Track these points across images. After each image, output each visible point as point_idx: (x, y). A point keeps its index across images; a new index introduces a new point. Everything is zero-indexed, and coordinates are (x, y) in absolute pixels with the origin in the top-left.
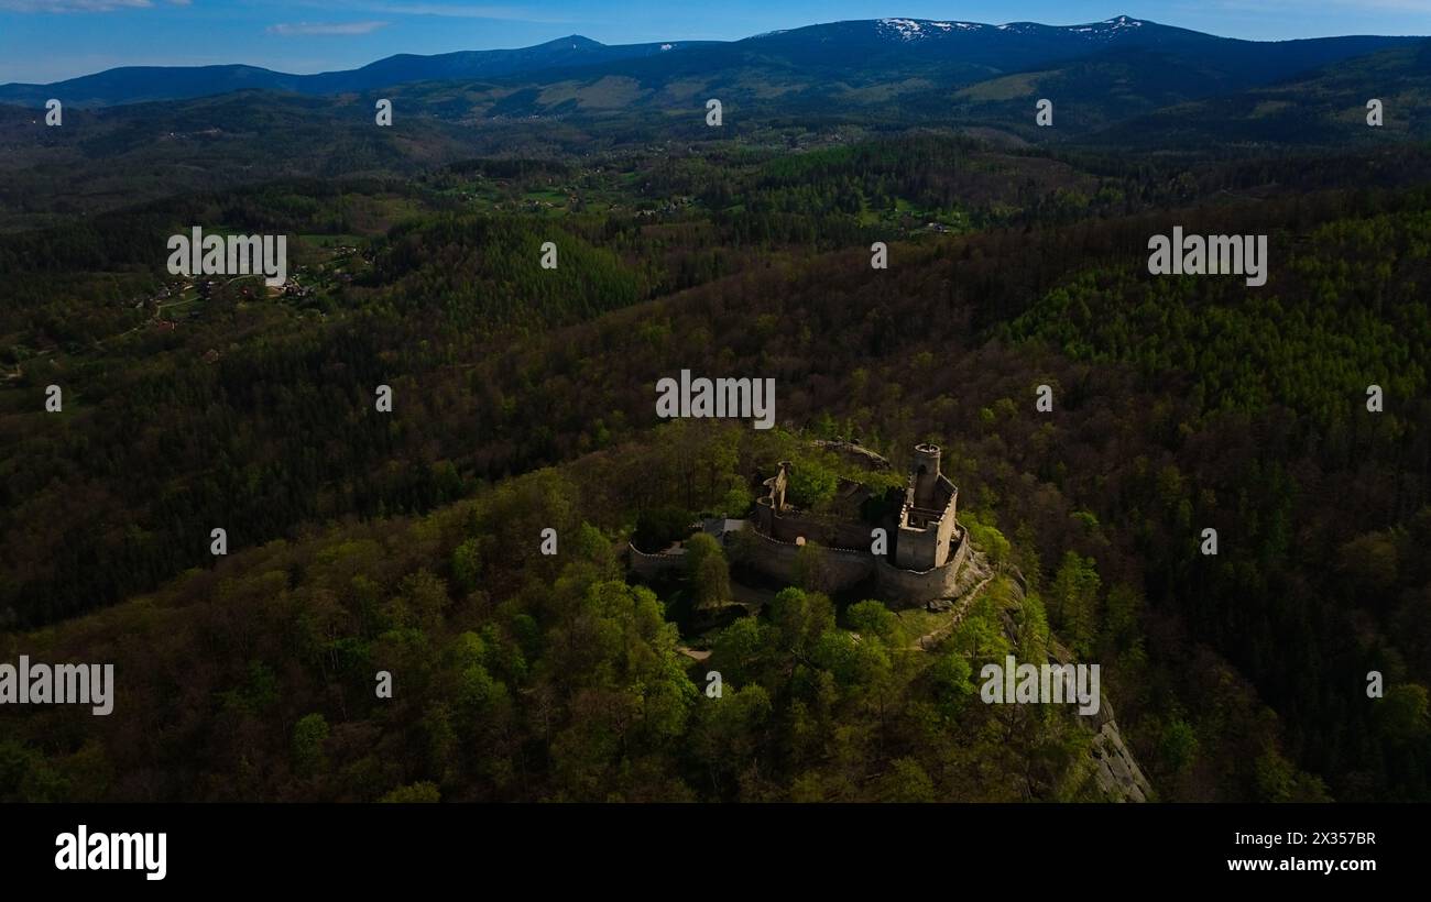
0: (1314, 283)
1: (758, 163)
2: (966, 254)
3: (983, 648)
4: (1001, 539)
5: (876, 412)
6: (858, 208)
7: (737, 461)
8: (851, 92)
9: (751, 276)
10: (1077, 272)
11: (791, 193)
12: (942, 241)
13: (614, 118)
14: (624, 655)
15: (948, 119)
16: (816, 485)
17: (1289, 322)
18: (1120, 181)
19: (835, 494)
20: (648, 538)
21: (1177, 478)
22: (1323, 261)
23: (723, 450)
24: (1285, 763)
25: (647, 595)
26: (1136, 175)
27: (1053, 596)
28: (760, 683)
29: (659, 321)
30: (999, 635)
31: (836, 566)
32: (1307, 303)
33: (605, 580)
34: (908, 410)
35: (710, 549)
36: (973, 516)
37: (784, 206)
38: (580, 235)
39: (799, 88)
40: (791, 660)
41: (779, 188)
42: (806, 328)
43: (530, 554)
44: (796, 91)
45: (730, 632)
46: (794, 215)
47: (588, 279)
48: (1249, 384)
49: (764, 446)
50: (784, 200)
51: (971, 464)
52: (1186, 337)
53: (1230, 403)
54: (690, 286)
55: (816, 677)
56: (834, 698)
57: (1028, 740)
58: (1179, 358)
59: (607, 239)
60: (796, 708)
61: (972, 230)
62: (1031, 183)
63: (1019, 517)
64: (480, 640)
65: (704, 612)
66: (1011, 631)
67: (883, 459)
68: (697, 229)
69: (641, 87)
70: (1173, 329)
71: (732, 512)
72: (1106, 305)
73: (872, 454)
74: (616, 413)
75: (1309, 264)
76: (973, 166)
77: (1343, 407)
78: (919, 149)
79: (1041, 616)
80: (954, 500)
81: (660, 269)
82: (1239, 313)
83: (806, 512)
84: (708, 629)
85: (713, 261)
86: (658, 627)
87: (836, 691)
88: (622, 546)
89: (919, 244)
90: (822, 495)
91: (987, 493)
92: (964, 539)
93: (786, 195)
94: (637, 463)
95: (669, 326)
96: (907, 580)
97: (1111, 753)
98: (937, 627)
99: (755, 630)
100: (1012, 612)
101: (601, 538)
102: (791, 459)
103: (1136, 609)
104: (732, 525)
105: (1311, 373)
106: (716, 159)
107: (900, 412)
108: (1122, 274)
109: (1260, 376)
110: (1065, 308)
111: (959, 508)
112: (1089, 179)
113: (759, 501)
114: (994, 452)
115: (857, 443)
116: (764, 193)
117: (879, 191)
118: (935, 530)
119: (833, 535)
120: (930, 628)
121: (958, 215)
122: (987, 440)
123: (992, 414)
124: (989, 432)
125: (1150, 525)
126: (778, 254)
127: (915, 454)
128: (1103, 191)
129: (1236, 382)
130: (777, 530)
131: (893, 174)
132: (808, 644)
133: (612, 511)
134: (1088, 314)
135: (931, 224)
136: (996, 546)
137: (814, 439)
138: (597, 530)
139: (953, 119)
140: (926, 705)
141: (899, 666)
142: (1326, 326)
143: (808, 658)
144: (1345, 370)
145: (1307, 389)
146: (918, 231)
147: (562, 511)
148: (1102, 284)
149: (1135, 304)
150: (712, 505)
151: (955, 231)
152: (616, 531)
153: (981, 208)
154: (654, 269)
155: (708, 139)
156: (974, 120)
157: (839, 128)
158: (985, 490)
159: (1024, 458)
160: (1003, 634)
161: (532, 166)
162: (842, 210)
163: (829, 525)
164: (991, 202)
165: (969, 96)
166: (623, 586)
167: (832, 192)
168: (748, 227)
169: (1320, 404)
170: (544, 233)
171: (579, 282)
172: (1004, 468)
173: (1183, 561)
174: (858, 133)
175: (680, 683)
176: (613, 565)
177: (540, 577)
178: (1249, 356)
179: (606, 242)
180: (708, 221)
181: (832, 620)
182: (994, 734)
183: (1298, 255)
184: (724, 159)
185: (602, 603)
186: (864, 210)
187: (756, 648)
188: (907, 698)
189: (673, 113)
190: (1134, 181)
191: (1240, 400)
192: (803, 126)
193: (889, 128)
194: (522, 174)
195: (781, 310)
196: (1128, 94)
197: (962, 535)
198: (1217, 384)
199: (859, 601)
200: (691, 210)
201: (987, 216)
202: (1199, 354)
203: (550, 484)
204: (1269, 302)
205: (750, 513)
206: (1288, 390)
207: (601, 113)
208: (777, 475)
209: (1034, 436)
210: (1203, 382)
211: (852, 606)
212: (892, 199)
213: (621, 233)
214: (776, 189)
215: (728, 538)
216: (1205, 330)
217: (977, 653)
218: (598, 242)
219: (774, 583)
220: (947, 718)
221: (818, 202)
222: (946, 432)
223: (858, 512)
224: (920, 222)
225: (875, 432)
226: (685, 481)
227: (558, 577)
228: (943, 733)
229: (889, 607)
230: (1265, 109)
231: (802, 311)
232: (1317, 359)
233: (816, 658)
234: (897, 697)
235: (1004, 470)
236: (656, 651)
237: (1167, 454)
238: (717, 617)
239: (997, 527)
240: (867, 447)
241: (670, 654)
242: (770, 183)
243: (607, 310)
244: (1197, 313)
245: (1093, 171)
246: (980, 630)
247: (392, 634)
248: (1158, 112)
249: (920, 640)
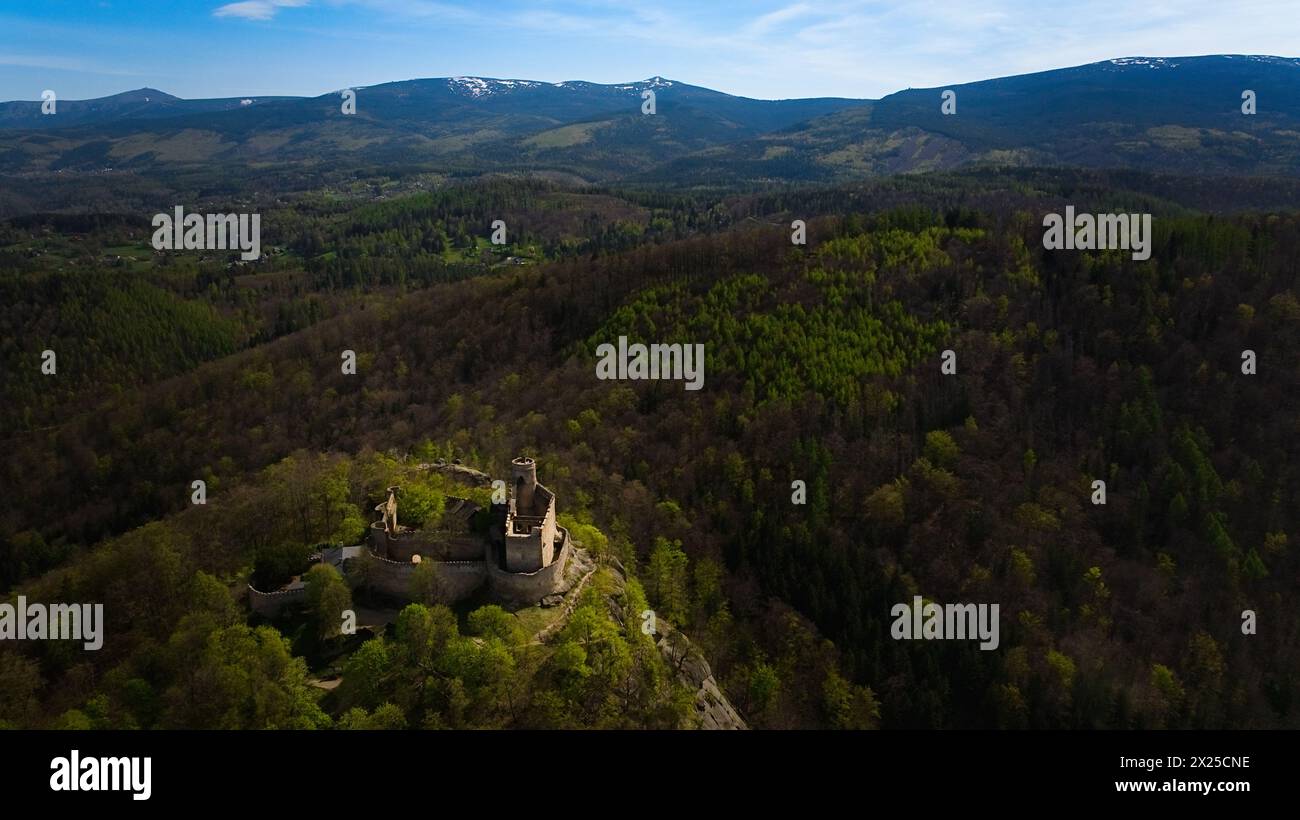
0: (824, 290)
1: (346, 211)
2: (542, 282)
3: (595, 633)
4: (599, 535)
5: (473, 433)
6: (442, 249)
7: (349, 491)
8: (429, 143)
9: (347, 318)
10: (640, 291)
11: (379, 239)
12: (520, 273)
13: (198, 171)
14: (251, 700)
15: (518, 164)
16: (425, 505)
17: (810, 322)
18: (667, 212)
19: (443, 511)
20: (268, 577)
21: (740, 462)
22: (828, 272)
23: (333, 482)
25: (271, 634)
26: (681, 207)
27: (649, 577)
28: (393, 701)
29: (261, 368)
30: (608, 619)
31: (455, 578)
32: (822, 306)
33: (225, 627)
34: (501, 428)
35: (330, 579)
36: (571, 517)
37: (373, 250)
38: (170, 288)
39: (380, 140)
40: (421, 674)
41: (368, 234)
42: (402, 363)
43: (138, 614)
44: (377, 144)
45: (358, 656)
46: (382, 258)
47: (183, 332)
48: (788, 376)
49: (372, 475)
50: (373, 245)
51: (564, 471)
52: (736, 341)
53: (774, 393)
54: (289, 331)
55: (447, 685)
56: (466, 703)
57: (643, 707)
58: (732, 360)
59: (200, 292)
60: (430, 719)
61: (546, 261)
62: (594, 216)
63: (612, 514)
65: (330, 641)
66: (617, 614)
67: (485, 475)
68: (291, 277)
69: (223, 141)
70: (724, 335)
71: (348, 540)
72: (667, 318)
73: (474, 472)
74: (225, 459)
75: (819, 275)
76: (543, 204)
77: (855, 388)
78: (493, 192)
79: (641, 596)
80: (552, 505)
81: (258, 317)
82: (774, 318)
83: (418, 531)
84: (336, 657)
85: (309, 306)
86: (285, 664)
87: (467, 696)
88: (240, 589)
89: (499, 277)
90: (432, 514)
91: (583, 496)
92: (566, 539)
93: (375, 240)
94: (250, 506)
95: (271, 371)
96: (520, 582)
97: (712, 704)
98: (551, 620)
99: (383, 651)
100: (616, 597)
101: (218, 584)
102: (399, 483)
103: (719, 578)
104: (349, 553)
105: (830, 363)
106: (304, 210)
107: (494, 430)
108: (678, 290)
109: (795, 369)
110: (632, 324)
111: (558, 511)
112: (642, 211)
113: (373, 526)
114: (583, 459)
115: (458, 463)
116: (353, 240)
117: (461, 231)
118: (539, 534)
119: (446, 549)
120: (546, 623)
121: (533, 248)
122: (576, 448)
123: (577, 424)
124: (577, 441)
125: (722, 505)
126: (371, 297)
127: (513, 468)
128: (655, 221)
129: (778, 377)
130: (393, 551)
131: (472, 215)
132: (434, 656)
133: (228, 555)
134: (653, 327)
135: (509, 258)
136: (595, 541)
137: (418, 464)
138: (212, 577)
139: (523, 164)
140: (550, 693)
141: (522, 662)
142: (837, 324)
143: (436, 669)
144: (854, 358)
145: (829, 376)
146: (498, 265)
147: (172, 564)
148: (661, 301)
149: (691, 316)
150: (328, 535)
151: (530, 262)
152: (233, 574)
153: (552, 242)
154: (251, 318)
155: (295, 190)
156: (541, 165)
157: (420, 175)
158: (580, 493)
159: (611, 461)
160: (611, 618)
161: (108, 219)
162: (428, 252)
163: (442, 541)
164: (561, 235)
165: (535, 144)
166: (246, 629)
167: (417, 236)
168: (340, 273)
169: (839, 387)
170: (128, 286)
171: (173, 335)
172: (595, 473)
173: (752, 532)
174: (438, 180)
175: (313, 717)
176: (232, 609)
177: (152, 636)
178: (784, 353)
179: (198, 294)
180: (302, 269)
181: (454, 629)
182: (614, 708)
183: (811, 268)
184: (312, 209)
185: (223, 651)
186: (448, 250)
187: (386, 668)
188: (532, 690)
189: (258, 166)
190: (679, 212)
191: (781, 390)
192: (385, 175)
193: (466, 174)
194: (98, 228)
195: (377, 348)
196: (667, 140)
197: (564, 535)
198: (763, 378)
199: (478, 608)
200: (284, 259)
201: (558, 248)
202: (746, 355)
203: (157, 539)
204: (795, 307)
205: (366, 539)
206: (816, 378)
207: (185, 166)
208: (387, 500)
209: (617, 441)
210: (753, 378)
211: (472, 614)
212: (473, 238)
213: (214, 284)
214: (364, 235)
215: (346, 566)
216: (749, 334)
217: (590, 639)
218: (191, 294)
219: (396, 602)
220: (570, 701)
221: (405, 245)
222: (538, 445)
223: (467, 526)
224: (499, 257)
225: (473, 451)
226: (300, 515)
227: (171, 632)
228: (569, 715)
229: (506, 609)
230: (773, 152)
231: (397, 347)
232: (833, 352)
233: (444, 668)
234: (523, 691)
235: (593, 473)
236: (284, 689)
237: (731, 443)
238: (346, 643)
239: (594, 524)
240: (468, 465)
241: (300, 689)
242: (358, 230)
243: (205, 361)
244: (741, 320)
245: (645, 204)
246: (589, 617)
248: (693, 155)
249: (537, 635)
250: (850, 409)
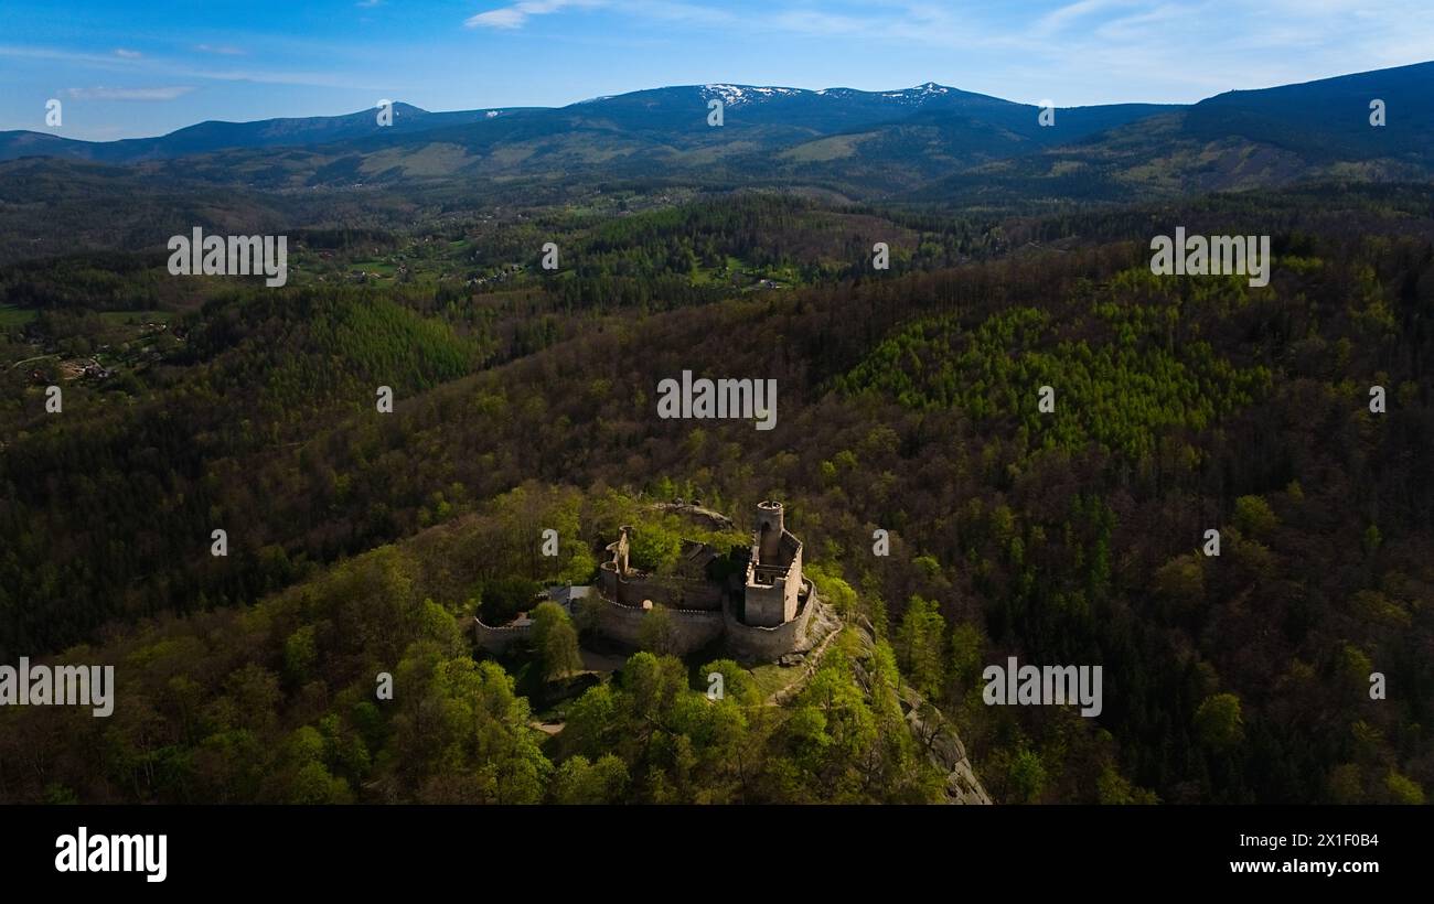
0: (1115, 327)
1: (588, 227)
2: (799, 309)
3: (837, 699)
4: (848, 590)
5: (715, 473)
6: (689, 268)
7: (578, 527)
8: (679, 155)
9: (584, 342)
10: (906, 323)
11: (621, 256)
12: (775, 297)
13: (442, 186)
14: (473, 735)
15: (773, 179)
16: (659, 548)
17: (1097, 364)
18: (939, 235)
19: (679, 555)
20: (494, 611)
21: (1009, 517)
22: (1121, 307)
23: (564, 516)
24: (1123, 781)
25: (495, 670)
26: (953, 230)
27: (901, 641)
28: (616, 753)
29: (495, 392)
30: (852, 684)
31: (687, 627)
32: (1111, 345)
33: (451, 658)
34: (748, 468)
35: (557, 618)
36: (819, 568)
37: (615, 269)
38: (410, 306)
39: (626, 152)
40: (646, 727)
41: (609, 251)
42: (640, 391)
43: (369, 637)
44: (623, 156)
45: (582, 702)
46: (625, 278)
47: (420, 351)
48: (1068, 424)
49: (604, 512)
50: (614, 263)
51: (815, 518)
52: (1009, 382)
53: (1051, 442)
54: (524, 354)
55: (673, 742)
56: (692, 762)
57: (886, 786)
58: (1003, 402)
59: (438, 310)
60: (654, 776)
61: (803, 286)
62: (857, 238)
63: (864, 567)
64: (318, 734)
65: (554, 683)
66: (863, 679)
67: (726, 518)
68: (528, 297)
69: (468, 154)
70: (996, 375)
71: (576, 578)
72: (934, 355)
73: (714, 514)
74: (456, 485)
75: (1110, 309)
76: (801, 223)
77: (1148, 440)
78: (746, 208)
79: (890, 661)
80: (799, 554)
81: (493, 338)
82: (1055, 358)
83: (651, 575)
84: (556, 702)
85: (545, 328)
86: (508, 704)
87: (694, 755)
88: (467, 621)
89: (751, 301)
90: (666, 557)
91: (833, 546)
92: (812, 593)
93: (617, 258)
94: (479, 535)
95: (505, 395)
96: (758, 637)
97: (965, 791)
98: (790, 681)
99: (608, 699)
100: (862, 660)
101: (444, 614)
102: (632, 523)
103: (979, 647)
104: (578, 592)
105: (1119, 410)
106: (545, 225)
107: (740, 470)
108: (947, 324)
109: (1076, 416)
110: (896, 360)
111: (805, 561)
112: (910, 234)
113: (603, 566)
114: (836, 505)
115: (698, 504)
116: (595, 258)
117: (710, 249)
118: (783, 586)
119: (679, 597)
120: (784, 683)
121: (789, 271)
122: (829, 493)
123: (832, 467)
124: (830, 485)
125: (987, 564)
126: (610, 319)
127: (758, 512)
128: (924, 246)
129: (1055, 423)
130: (625, 593)
131: (723, 233)
132: (662, 709)
133: (456, 585)
134: (918, 363)
135: (763, 281)
136: (843, 597)
137: (654, 502)
138: (440, 607)
139: (779, 178)
140: (785, 761)
141: (756, 723)
142: (1129, 366)
143: (663, 723)
144: (1147, 406)
145: (1117, 426)
146: (750, 288)
147: (402, 588)
148: (928, 335)
149: (960, 351)
150: (556, 573)
151: (786, 287)
152: (460, 605)
153: (810, 264)
154: (487, 339)
155: (537, 205)
156: (799, 180)
157: (668, 190)
158: (830, 542)
159: (866, 509)
160: (856, 683)
161: (358, 235)
162: (673, 271)
163: (676, 587)
164: (820, 258)
165: (793, 157)
166: (470, 663)
167: (662, 254)
168: (579, 293)
169: (1129, 439)
170: (372, 304)
171: (411, 354)
172: (848, 520)
173: (1020, 597)
174: (687, 195)
175: (534, 760)
176: (458, 642)
177: (381, 661)
178: (1065, 397)
179: (437, 313)
180: (540, 288)
181: (685, 683)
182: (853, 783)
183: (1100, 302)
184: (553, 224)
185: (448, 682)
186: (695, 270)
187: (610, 717)
188: (765, 755)
189: (500, 180)
190: (951, 236)
191: (1059, 439)
192: (631, 189)
193: (717, 189)
194: (346, 244)
195: (614, 374)
196: (940, 154)
197: (810, 588)
198: (1039, 425)
199: (711, 662)
200: (522, 277)
201: (817, 271)
202: (1020, 398)
203: (388, 563)
204: (1078, 346)
205: (594, 579)
206: (1100, 427)
207: (431, 181)
208: (619, 540)
209: (874, 486)
210: (1026, 423)
211: (704, 667)
212: (723, 258)
213: (452, 303)
214: (606, 253)
215: (574, 606)
216: (1025, 375)
217: (832, 704)
218: (429, 312)
219: (623, 648)
220: (805, 771)
221: (649, 263)
222: (788, 488)
223: (704, 572)
224: (751, 279)
225: (715, 492)
226: (528, 550)
227: (399, 659)
228: (803, 787)
229: (741, 665)
230: (1060, 168)
231: (635, 374)
232: (1123, 398)
233: (671, 722)
234: (755, 755)
235: (847, 521)
236: (507, 728)
237: (999, 495)
238: (569, 688)
239: (843, 578)
240: (709, 507)
241: (522, 730)
242: (600, 247)
243: (441, 382)
244: (1016, 359)
245: (913, 227)
246: (832, 680)
247: (217, 737)
248: (969, 171)
249: (774, 696)
250: (1141, 465)
